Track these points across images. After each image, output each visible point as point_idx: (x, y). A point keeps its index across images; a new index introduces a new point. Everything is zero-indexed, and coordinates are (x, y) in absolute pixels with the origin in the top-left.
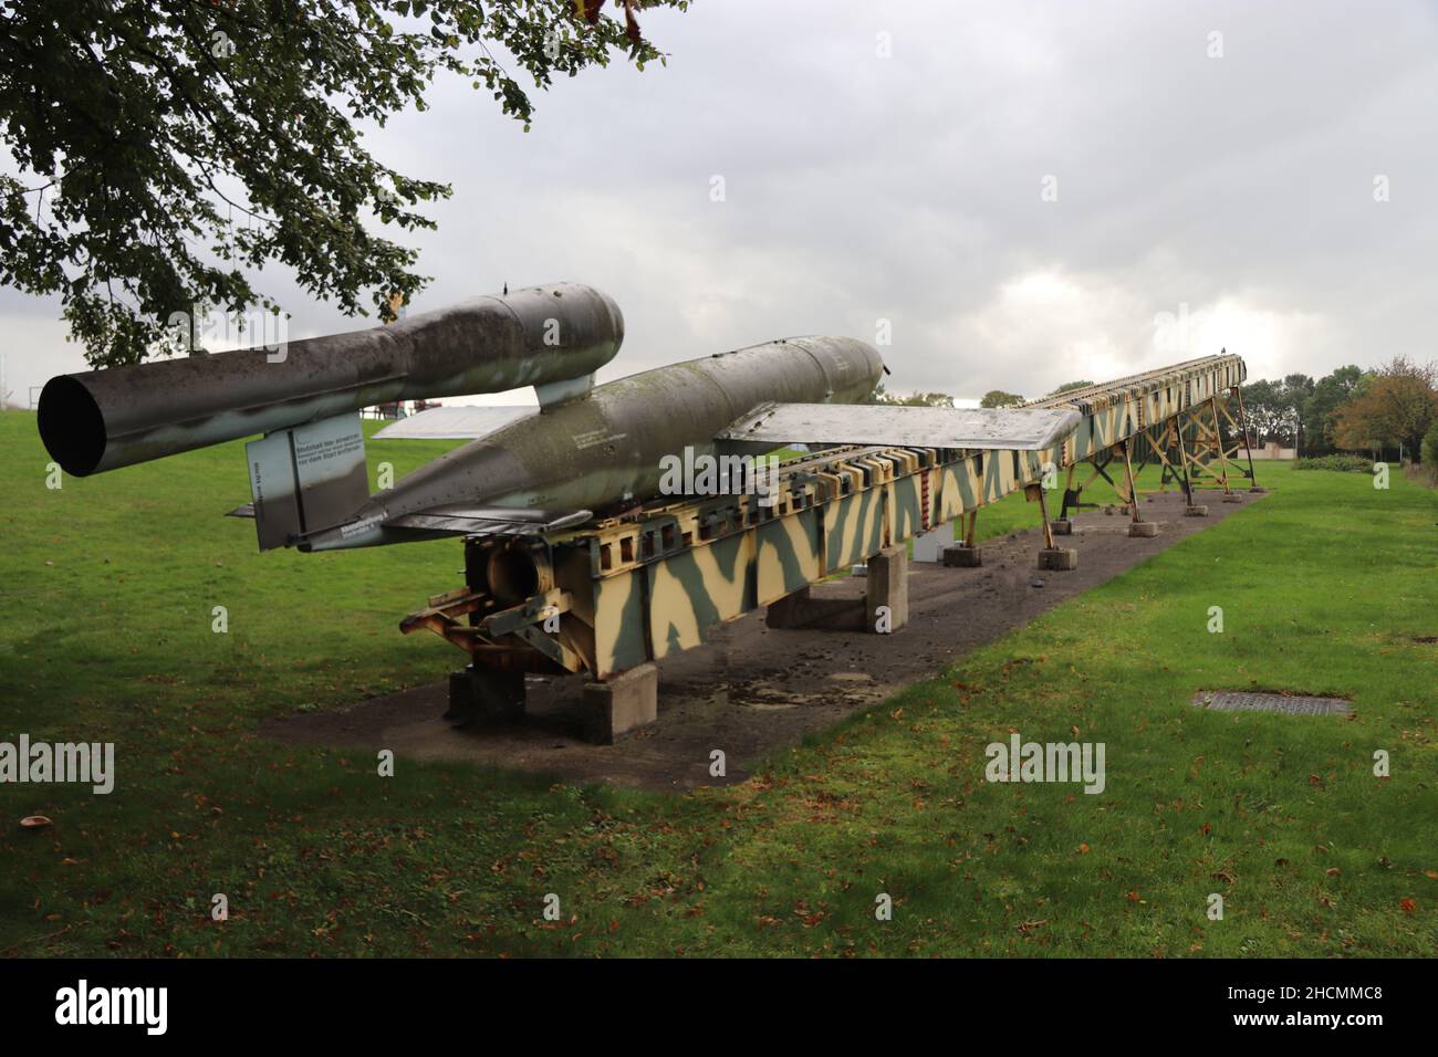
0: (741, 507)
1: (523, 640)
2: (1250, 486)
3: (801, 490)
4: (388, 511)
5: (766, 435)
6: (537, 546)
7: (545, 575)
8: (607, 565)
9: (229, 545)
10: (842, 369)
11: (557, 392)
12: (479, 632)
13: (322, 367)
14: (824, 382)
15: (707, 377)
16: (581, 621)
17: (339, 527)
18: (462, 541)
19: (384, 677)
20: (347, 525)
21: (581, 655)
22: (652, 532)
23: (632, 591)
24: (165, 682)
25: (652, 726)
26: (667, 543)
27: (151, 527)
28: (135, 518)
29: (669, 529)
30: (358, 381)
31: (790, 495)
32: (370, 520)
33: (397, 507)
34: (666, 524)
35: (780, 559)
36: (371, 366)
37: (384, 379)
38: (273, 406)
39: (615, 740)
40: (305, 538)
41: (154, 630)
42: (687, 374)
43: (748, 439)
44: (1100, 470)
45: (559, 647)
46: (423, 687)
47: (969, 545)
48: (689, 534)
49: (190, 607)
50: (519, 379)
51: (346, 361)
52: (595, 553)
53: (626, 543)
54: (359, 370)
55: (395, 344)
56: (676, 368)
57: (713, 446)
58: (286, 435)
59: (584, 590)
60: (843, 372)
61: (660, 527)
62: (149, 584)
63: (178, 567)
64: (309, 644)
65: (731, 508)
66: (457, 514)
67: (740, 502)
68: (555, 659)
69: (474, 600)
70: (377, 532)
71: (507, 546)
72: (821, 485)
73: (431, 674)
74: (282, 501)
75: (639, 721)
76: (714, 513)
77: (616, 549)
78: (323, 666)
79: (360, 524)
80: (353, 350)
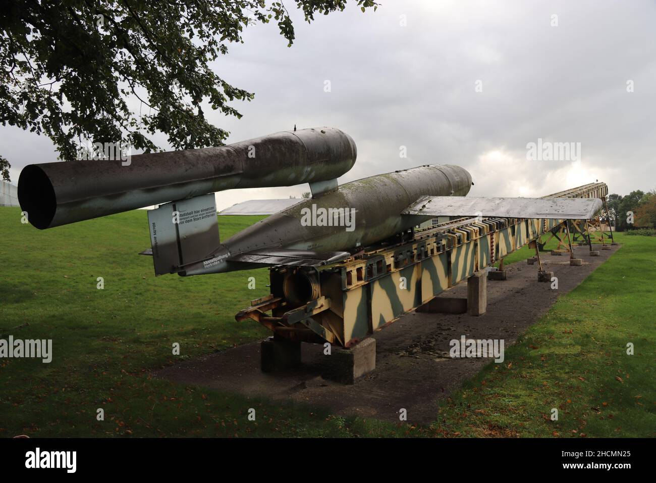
0: (413, 251)
1: (305, 326)
2: (611, 242)
3: (441, 242)
4: (230, 253)
5: (428, 212)
6: (311, 272)
7: (316, 289)
8: (350, 283)
9: (149, 269)
10: (457, 180)
11: (321, 187)
12: (279, 321)
13: (193, 166)
14: (450, 186)
15: (395, 181)
16: (336, 315)
17: (202, 261)
18: (269, 269)
19: (224, 339)
20: (207, 260)
21: (335, 334)
22: (372, 264)
23: (362, 296)
24: (113, 340)
25: (373, 372)
26: (379, 270)
27: (113, 259)
28: (107, 255)
29: (381, 262)
30: (215, 175)
31: (435, 244)
32: (220, 257)
33: (236, 250)
34: (378, 260)
35: (431, 278)
36: (222, 166)
37: (229, 174)
38: (163, 188)
39: (355, 382)
40: (182, 268)
41: (110, 311)
42: (386, 180)
43: (420, 214)
44: (554, 234)
45: (324, 329)
46: (244, 345)
47: (500, 270)
48: (390, 265)
49: (129, 299)
50: (303, 178)
51: (207, 162)
52: (344, 276)
53: (359, 270)
54: (215, 168)
55: (235, 154)
56: (379, 177)
57: (401, 218)
58: (172, 206)
59: (338, 297)
60: (458, 182)
61: (376, 261)
62: (110, 287)
63: (124, 279)
64: (186, 319)
65: (408, 251)
66: (271, 254)
67: (413, 248)
68: (321, 336)
69: (276, 302)
70: (224, 265)
71: (294, 272)
72: (449, 240)
73: (248, 338)
74: (168, 246)
75: (367, 370)
76: (401, 254)
77: (354, 274)
78: (193, 332)
79: (214, 259)
80: (211, 157)
